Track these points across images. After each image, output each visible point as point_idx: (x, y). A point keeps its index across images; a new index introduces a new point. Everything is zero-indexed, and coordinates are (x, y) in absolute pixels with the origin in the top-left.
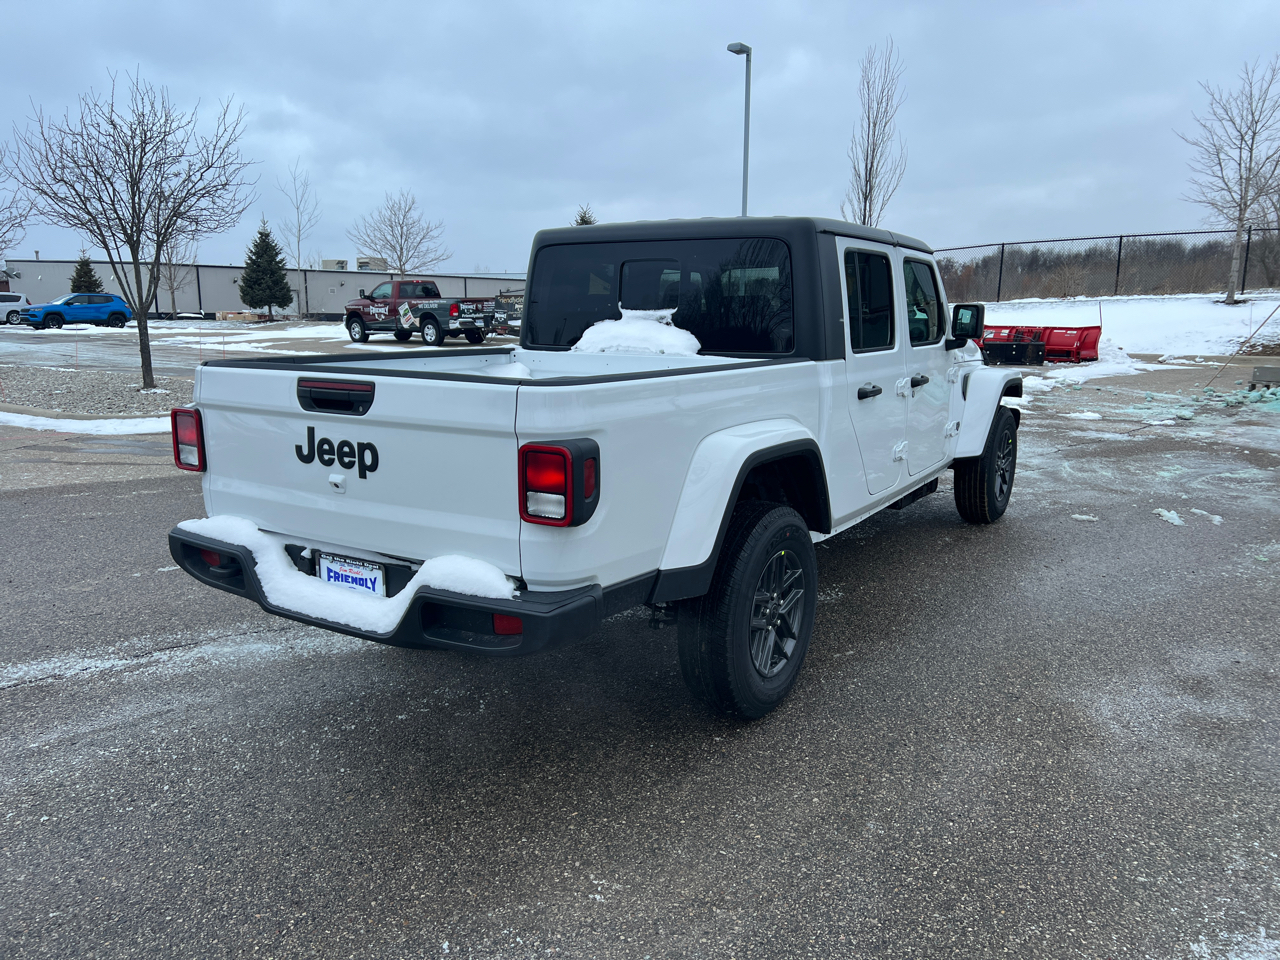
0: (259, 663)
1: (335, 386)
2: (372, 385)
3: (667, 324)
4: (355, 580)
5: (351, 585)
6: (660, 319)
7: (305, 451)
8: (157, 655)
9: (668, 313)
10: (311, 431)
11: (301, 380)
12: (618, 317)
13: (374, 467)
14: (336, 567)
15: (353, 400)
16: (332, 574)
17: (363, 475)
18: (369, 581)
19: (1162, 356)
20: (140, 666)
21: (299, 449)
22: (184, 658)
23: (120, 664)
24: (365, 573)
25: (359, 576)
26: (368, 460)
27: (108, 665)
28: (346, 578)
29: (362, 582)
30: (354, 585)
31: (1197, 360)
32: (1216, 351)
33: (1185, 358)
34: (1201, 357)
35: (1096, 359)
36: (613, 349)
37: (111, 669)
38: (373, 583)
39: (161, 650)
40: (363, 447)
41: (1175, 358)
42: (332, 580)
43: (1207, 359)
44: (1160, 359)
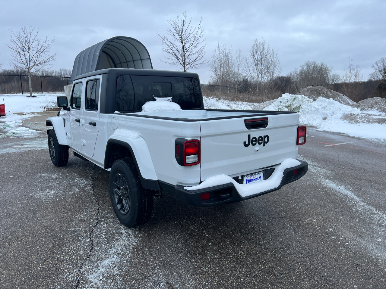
1: (256, 120)
2: (267, 119)
3: (171, 101)
4: (254, 180)
5: (254, 182)
6: (168, 100)
7: (247, 143)
9: (170, 98)
10: (249, 136)
11: (245, 120)
12: (155, 100)
13: (267, 142)
14: (249, 178)
15: (262, 124)
16: (247, 181)
17: (264, 145)
18: (259, 178)
19: (24, 113)
21: (245, 143)
24: (258, 176)
25: (255, 178)
26: (266, 140)
28: (252, 180)
29: (257, 179)
30: (255, 181)
31: (35, 113)
32: (39, 111)
33: (31, 113)
34: (36, 113)
35: (5, 115)
36: (158, 110)
38: (260, 178)
40: (265, 137)
41: (28, 113)
42: (247, 183)
43: (38, 113)
44: (24, 114)
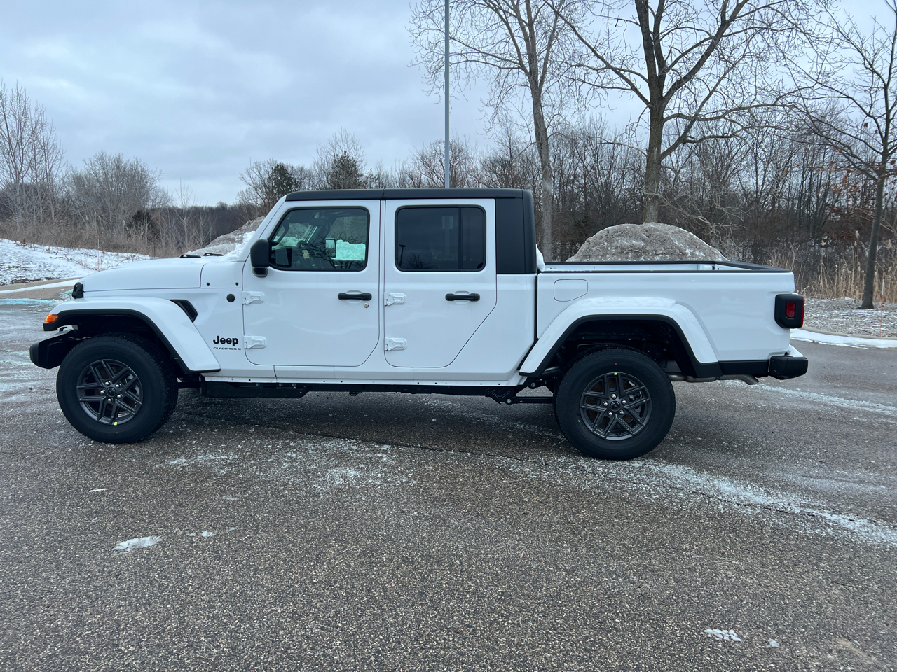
0: (736, 480)
8: (797, 511)
20: (813, 508)
22: (781, 500)
23: (826, 514)
27: (835, 517)
37: (834, 513)
39: (794, 514)
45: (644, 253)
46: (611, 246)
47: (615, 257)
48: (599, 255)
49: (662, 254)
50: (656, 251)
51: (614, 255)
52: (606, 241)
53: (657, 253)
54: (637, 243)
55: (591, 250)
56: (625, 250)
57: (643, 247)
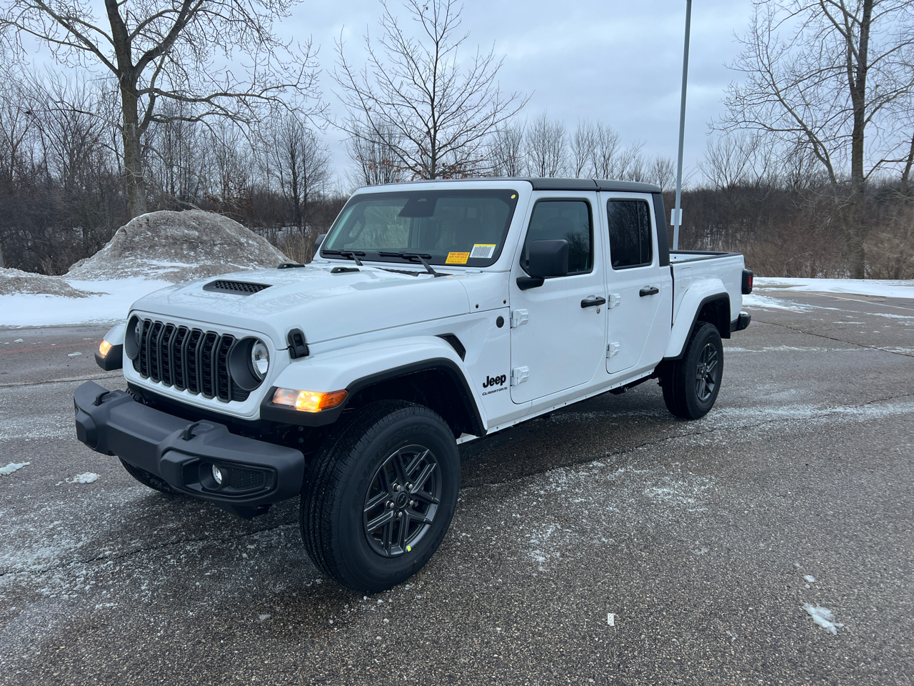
45: (202, 243)
46: (158, 236)
47: (167, 248)
48: (145, 247)
49: (220, 244)
50: (214, 241)
51: (165, 246)
52: (149, 230)
53: (215, 243)
54: (191, 232)
55: (131, 241)
56: (179, 240)
57: (198, 237)
